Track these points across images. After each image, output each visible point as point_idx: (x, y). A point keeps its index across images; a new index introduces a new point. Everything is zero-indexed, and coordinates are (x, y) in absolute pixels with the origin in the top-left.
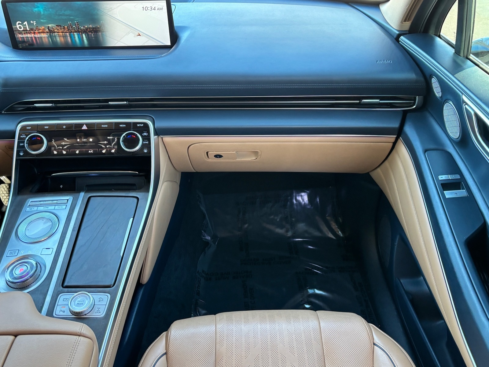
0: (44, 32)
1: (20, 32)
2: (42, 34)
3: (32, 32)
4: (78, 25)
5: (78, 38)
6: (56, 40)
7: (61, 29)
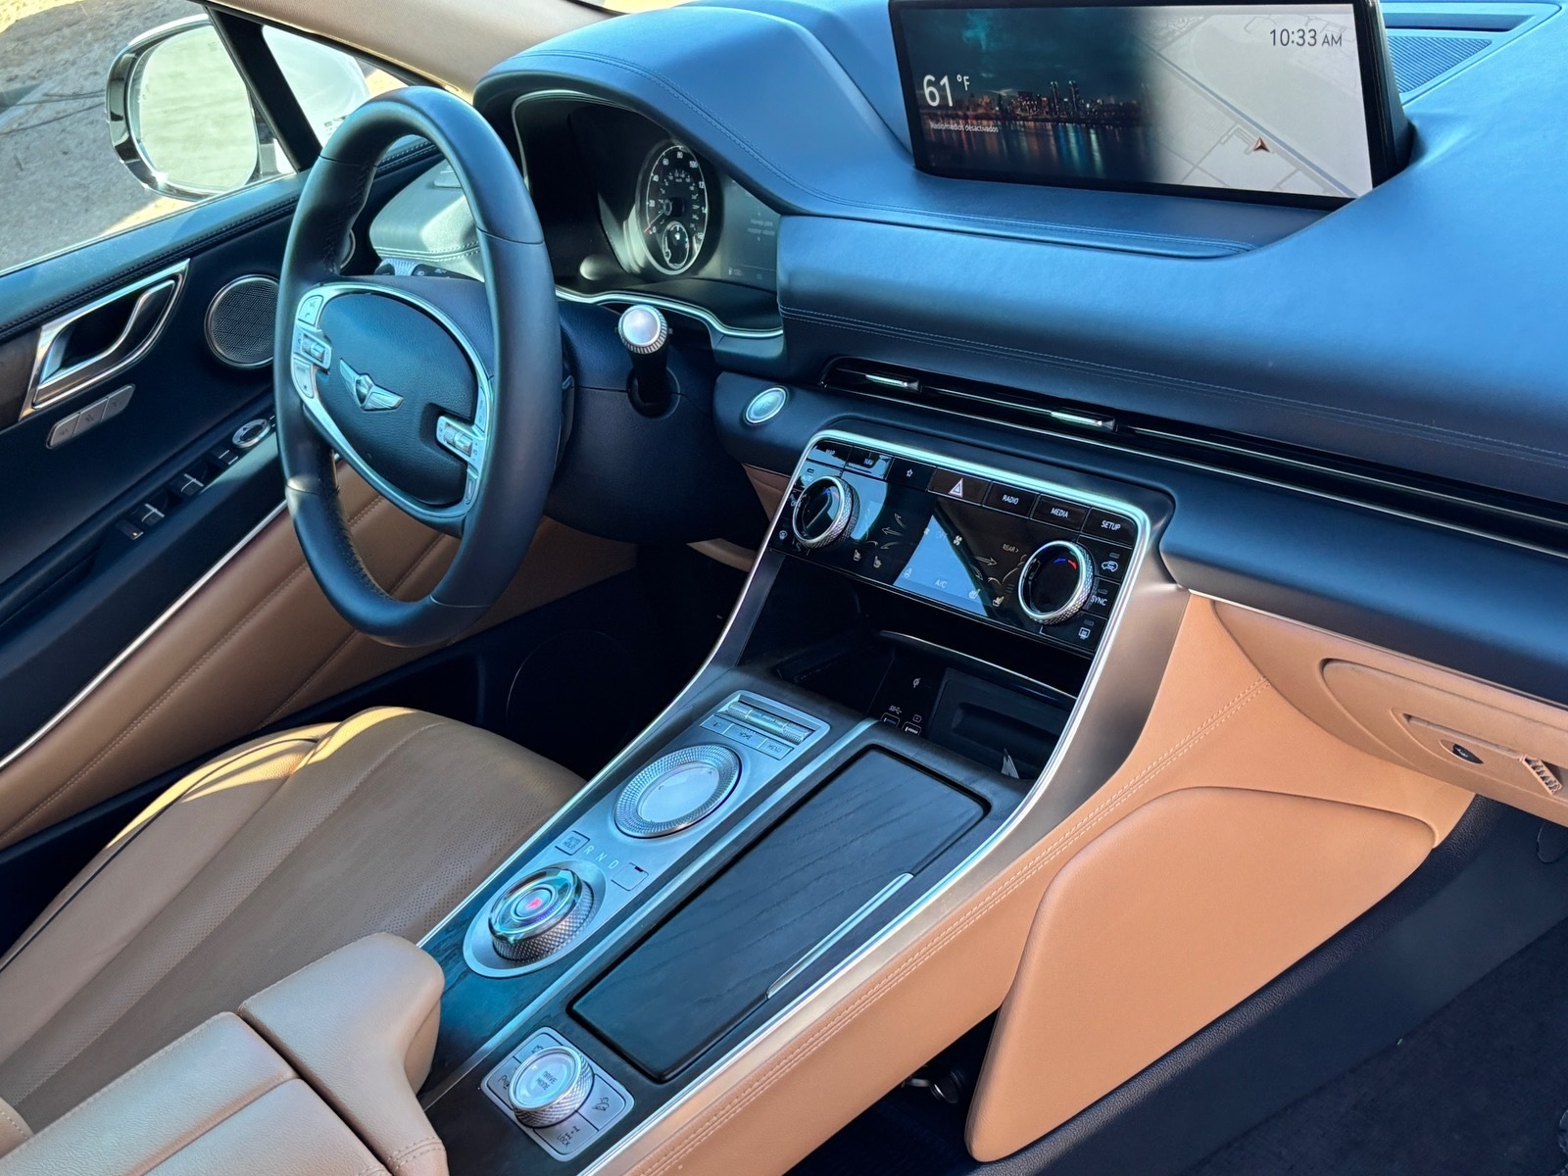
0: (988, 117)
1: (932, 111)
2: (985, 122)
3: (960, 113)
4: (1076, 93)
7: (1031, 107)
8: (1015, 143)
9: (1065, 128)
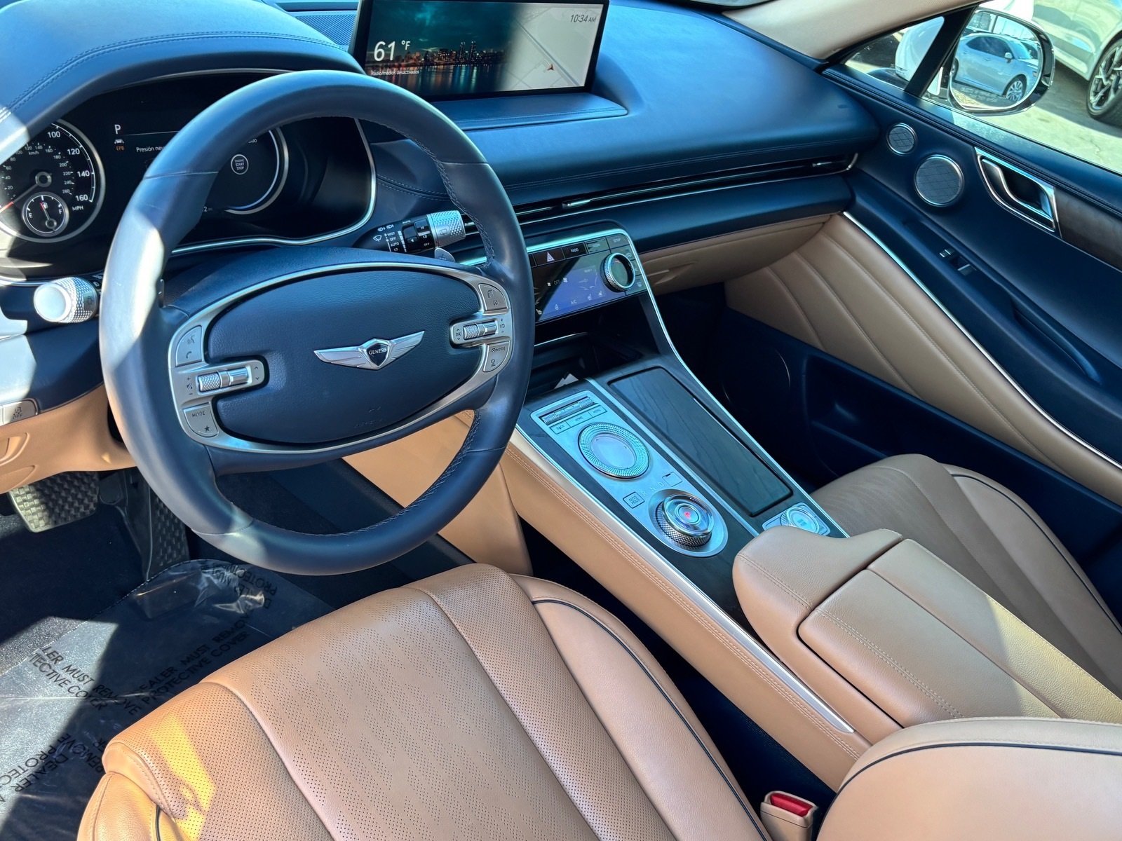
0: (414, 65)
1: (375, 64)
2: (411, 68)
3: (396, 64)
4: (474, 48)
5: (465, 75)
6: (430, 80)
7: (445, 57)
8: (428, 79)
9: (461, 68)
